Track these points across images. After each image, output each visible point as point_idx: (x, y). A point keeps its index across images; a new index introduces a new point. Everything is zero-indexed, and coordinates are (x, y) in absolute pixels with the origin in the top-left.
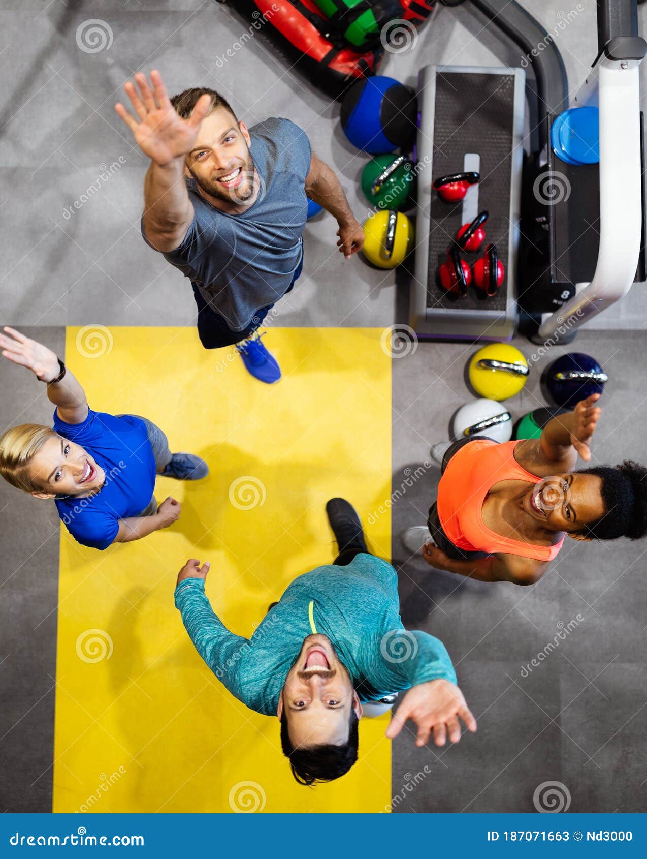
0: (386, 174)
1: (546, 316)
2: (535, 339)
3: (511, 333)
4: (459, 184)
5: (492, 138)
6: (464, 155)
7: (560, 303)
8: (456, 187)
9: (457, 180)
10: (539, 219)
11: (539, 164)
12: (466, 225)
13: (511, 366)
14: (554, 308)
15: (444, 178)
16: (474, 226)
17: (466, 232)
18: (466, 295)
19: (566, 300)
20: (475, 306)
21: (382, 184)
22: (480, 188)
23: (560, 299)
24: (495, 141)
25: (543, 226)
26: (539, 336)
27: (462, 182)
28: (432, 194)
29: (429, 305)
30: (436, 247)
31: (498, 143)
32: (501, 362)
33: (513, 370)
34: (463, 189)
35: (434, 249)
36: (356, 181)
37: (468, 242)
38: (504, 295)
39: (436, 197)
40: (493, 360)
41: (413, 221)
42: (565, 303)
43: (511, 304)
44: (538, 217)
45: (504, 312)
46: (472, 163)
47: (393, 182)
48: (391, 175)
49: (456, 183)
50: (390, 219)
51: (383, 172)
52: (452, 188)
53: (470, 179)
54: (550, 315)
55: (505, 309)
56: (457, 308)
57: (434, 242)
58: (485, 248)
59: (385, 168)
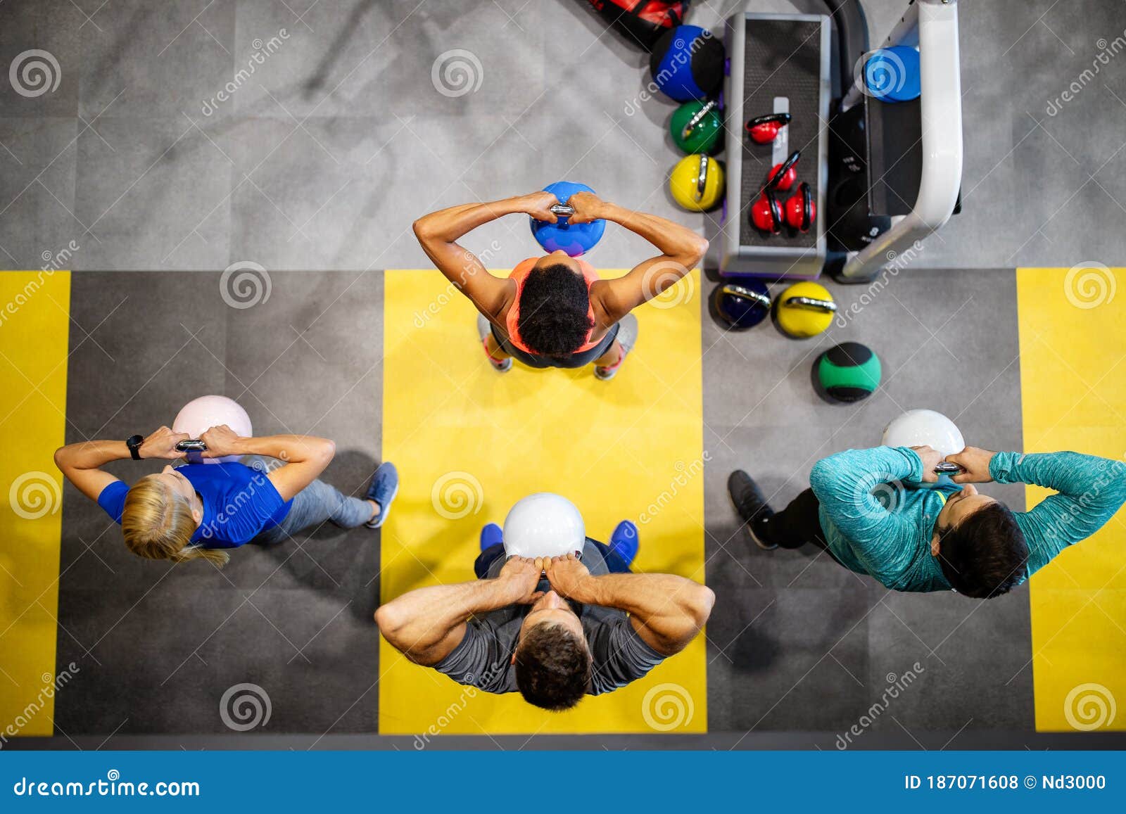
0: (697, 119)
1: (852, 255)
2: (839, 278)
3: (819, 270)
4: (770, 126)
5: (801, 83)
6: (773, 98)
7: (869, 240)
8: (767, 129)
9: (767, 121)
10: (846, 160)
11: (841, 109)
12: (778, 166)
13: (820, 303)
14: (861, 246)
15: (756, 119)
16: (784, 168)
17: (779, 172)
18: (777, 233)
19: (875, 237)
20: (786, 243)
21: (693, 128)
22: (790, 130)
23: (868, 236)
24: (804, 85)
25: (850, 167)
26: (843, 275)
27: (773, 124)
28: (744, 137)
29: (742, 243)
30: (748, 187)
31: (806, 86)
32: (810, 299)
33: (822, 306)
34: (774, 130)
35: (746, 189)
36: (664, 127)
37: (780, 183)
38: (814, 234)
39: (747, 139)
40: (802, 297)
41: (723, 166)
42: (873, 240)
43: (821, 240)
44: (845, 157)
45: (814, 249)
46: (781, 105)
47: (703, 128)
48: (701, 120)
49: (768, 124)
50: (701, 162)
51: (693, 117)
52: (763, 130)
53: (780, 120)
54: (855, 253)
55: (815, 247)
56: (769, 245)
57: (746, 183)
58: (796, 188)
59: (694, 114)
